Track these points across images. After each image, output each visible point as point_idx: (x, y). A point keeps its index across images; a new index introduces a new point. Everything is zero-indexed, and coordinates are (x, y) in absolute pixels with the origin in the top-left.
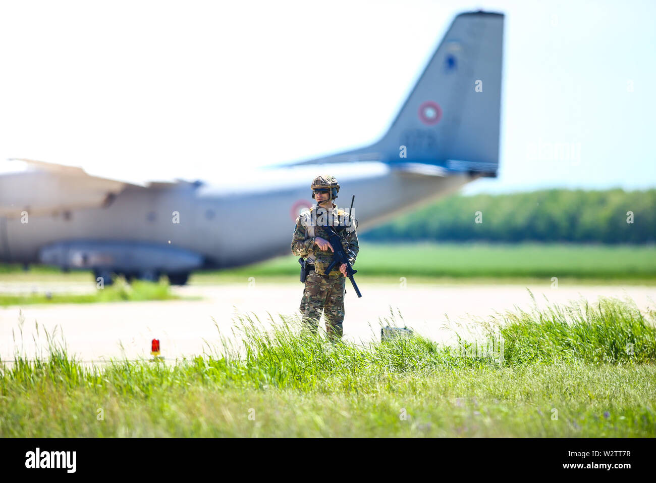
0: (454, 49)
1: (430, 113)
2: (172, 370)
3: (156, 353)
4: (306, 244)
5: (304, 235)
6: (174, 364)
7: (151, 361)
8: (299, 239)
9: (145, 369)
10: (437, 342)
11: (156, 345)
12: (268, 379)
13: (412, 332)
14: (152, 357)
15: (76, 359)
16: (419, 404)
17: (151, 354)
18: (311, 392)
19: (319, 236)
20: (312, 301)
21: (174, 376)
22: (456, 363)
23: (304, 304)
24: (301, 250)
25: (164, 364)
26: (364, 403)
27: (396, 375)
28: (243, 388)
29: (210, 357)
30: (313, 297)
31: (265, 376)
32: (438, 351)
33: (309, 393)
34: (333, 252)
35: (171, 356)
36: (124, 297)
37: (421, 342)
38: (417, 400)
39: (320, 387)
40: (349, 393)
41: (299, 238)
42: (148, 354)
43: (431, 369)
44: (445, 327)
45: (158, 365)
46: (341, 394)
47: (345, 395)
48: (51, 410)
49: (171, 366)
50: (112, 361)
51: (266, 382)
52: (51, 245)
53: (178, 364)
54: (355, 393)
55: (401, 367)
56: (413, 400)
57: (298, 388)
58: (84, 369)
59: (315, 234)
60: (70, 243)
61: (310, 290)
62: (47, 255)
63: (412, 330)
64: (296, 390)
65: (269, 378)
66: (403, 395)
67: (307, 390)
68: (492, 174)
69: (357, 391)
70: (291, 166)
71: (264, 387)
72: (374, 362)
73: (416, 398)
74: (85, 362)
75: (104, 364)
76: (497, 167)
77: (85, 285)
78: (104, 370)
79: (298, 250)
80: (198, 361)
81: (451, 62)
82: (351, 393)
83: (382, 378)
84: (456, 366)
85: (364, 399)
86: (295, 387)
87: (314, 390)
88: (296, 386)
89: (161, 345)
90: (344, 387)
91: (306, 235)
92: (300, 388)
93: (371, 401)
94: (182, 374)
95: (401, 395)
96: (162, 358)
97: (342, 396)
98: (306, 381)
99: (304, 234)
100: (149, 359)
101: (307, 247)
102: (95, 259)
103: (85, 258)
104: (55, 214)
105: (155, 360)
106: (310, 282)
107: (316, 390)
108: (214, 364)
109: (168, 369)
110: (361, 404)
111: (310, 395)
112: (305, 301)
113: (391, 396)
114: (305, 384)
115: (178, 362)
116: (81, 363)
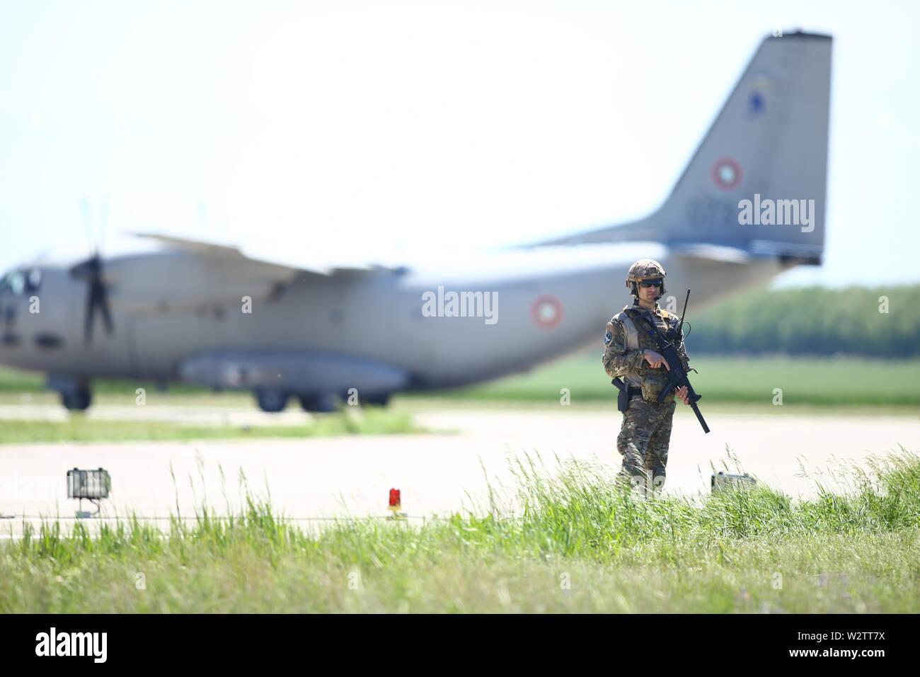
0: (762, 85)
1: (727, 174)
2: (418, 532)
3: (394, 507)
4: (630, 358)
5: (623, 347)
6: (420, 523)
7: (389, 519)
8: (616, 353)
9: (380, 531)
10: (790, 496)
11: (395, 497)
12: (552, 545)
13: (755, 481)
14: (390, 513)
15: (286, 516)
16: (765, 582)
17: (389, 509)
18: (612, 564)
19: (646, 348)
20: (638, 434)
21: (421, 540)
22: (817, 525)
23: (626, 439)
24: (622, 368)
25: (407, 523)
26: (688, 580)
27: (733, 542)
28: (518, 557)
29: (471, 514)
30: (639, 429)
31: (549, 541)
32: (792, 508)
33: (610, 565)
34: (669, 370)
35: (416, 512)
36: (352, 430)
37: (768, 495)
38: (762, 576)
39: (625, 557)
40: (665, 566)
41: (617, 351)
42: (384, 509)
43: (782, 533)
44: (804, 475)
45: (398, 525)
46: (654, 568)
47: (661, 570)
48: (249, 586)
49: (416, 526)
50: (336, 519)
51: (551, 549)
52: (196, 354)
53: (426, 525)
54: (674, 566)
55: (740, 530)
56: (757, 576)
57: (595, 559)
58: (296, 528)
59: (639, 345)
60: (222, 353)
61: (635, 420)
62: (189, 369)
63: (755, 478)
64: (592, 561)
65: (554, 543)
66: (742, 569)
67: (607, 560)
68: (815, 261)
69: (676, 563)
70: (531, 247)
71: (547, 556)
72: (703, 522)
73: (761, 573)
74: (297, 519)
75: (322, 522)
76: (821, 251)
77: (245, 412)
78: (323, 532)
79: (616, 369)
80: (456, 520)
81: (757, 102)
82: (668, 566)
83: (712, 545)
84: (817, 529)
85: (687, 574)
86: (590, 557)
87: (617, 561)
88: (592, 555)
89: (403, 497)
90: (658, 558)
91: (625, 346)
92: (598, 558)
93: (697, 577)
94: (431, 536)
95: (739, 570)
96: (404, 515)
97: (656, 570)
98: (605, 548)
99: (623, 345)
100: (386, 516)
101: (632, 363)
102: (256, 374)
103: (244, 374)
104: (201, 311)
105: (395, 517)
106: (635, 409)
107: (620, 562)
108: (478, 524)
109: (413, 530)
110: (683, 581)
111: (611, 568)
112: (626, 434)
113: (724, 570)
114: (605, 552)
115: (427, 520)
116: (292, 522)
